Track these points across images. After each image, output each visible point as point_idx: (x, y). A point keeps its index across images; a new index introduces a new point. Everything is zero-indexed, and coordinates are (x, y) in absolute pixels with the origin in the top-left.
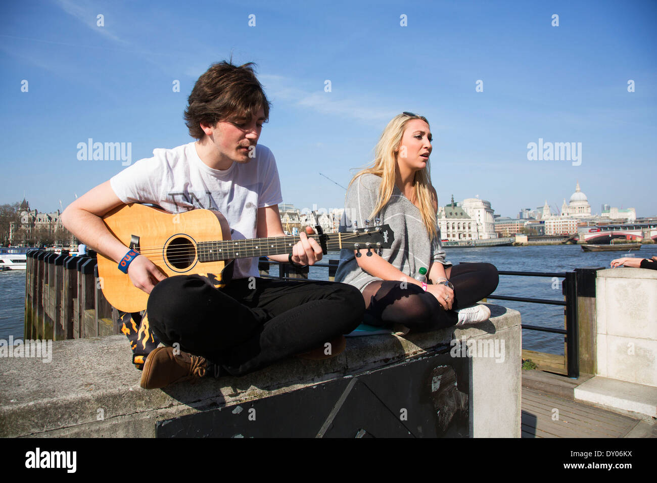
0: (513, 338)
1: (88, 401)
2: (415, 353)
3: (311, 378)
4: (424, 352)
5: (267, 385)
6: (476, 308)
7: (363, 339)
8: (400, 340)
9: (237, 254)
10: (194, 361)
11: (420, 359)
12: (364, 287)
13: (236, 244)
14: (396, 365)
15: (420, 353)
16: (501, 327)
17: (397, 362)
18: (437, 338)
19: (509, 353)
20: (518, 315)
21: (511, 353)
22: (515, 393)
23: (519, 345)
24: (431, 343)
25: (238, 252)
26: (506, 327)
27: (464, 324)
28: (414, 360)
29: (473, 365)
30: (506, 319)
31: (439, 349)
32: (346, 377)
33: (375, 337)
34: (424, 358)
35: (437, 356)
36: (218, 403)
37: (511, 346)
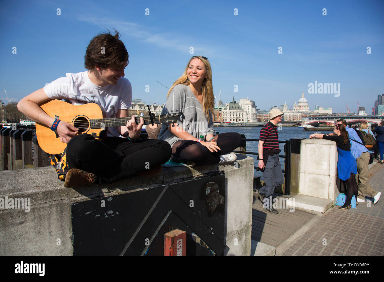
0: (249, 170)
1: (38, 193)
2: (198, 176)
3: (146, 186)
4: (203, 175)
5: (124, 188)
6: (230, 155)
7: (172, 168)
8: (191, 169)
9: (110, 125)
10: (89, 175)
11: (200, 178)
12: (173, 144)
13: (110, 120)
14: (188, 181)
15: (201, 176)
16: (243, 165)
17: (188, 180)
18: (209, 169)
19: (247, 178)
20: (252, 159)
21: (248, 178)
22: (249, 198)
23: (252, 174)
24: (206, 171)
26: (245, 165)
27: (223, 163)
28: (197, 179)
29: (228, 183)
30: (246, 161)
31: (210, 174)
32: (163, 186)
33: (178, 167)
34: (202, 178)
35: (209, 178)
36: (100, 196)
37: (248, 175)
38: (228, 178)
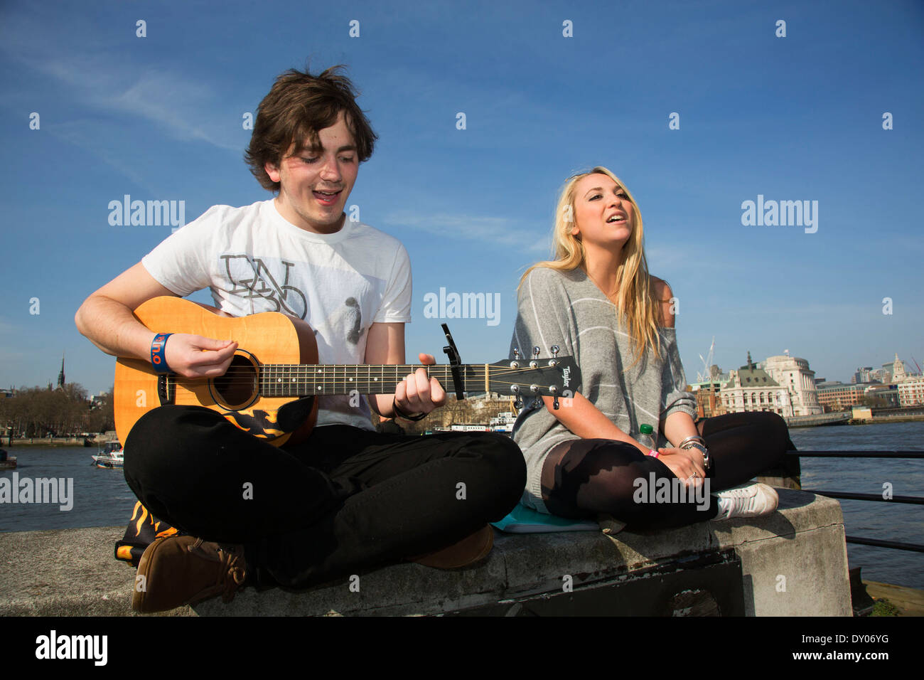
0: (829, 546)
2: (637, 566)
3: (437, 601)
4: (655, 564)
5: (355, 607)
6: (750, 490)
7: (541, 538)
8: (613, 542)
9: (320, 388)
10: (226, 558)
11: (646, 576)
12: (547, 453)
13: (320, 371)
14: (600, 585)
15: (648, 566)
16: (804, 527)
17: (601, 581)
18: (680, 541)
19: (823, 573)
20: (835, 506)
21: (828, 574)
23: (842, 560)
24: (668, 550)
25: (321, 385)
26: (813, 526)
27: (730, 518)
28: (635, 578)
29: (755, 592)
30: (813, 512)
31: (684, 561)
32: (503, 602)
33: (565, 535)
34: (654, 575)
35: (679, 572)
37: (826, 562)
38: (754, 575)
